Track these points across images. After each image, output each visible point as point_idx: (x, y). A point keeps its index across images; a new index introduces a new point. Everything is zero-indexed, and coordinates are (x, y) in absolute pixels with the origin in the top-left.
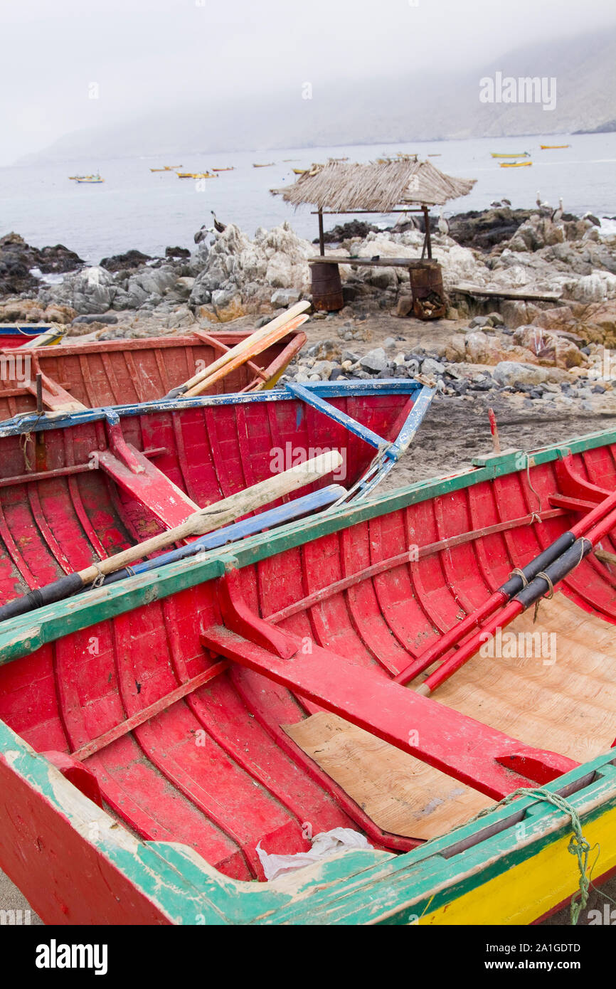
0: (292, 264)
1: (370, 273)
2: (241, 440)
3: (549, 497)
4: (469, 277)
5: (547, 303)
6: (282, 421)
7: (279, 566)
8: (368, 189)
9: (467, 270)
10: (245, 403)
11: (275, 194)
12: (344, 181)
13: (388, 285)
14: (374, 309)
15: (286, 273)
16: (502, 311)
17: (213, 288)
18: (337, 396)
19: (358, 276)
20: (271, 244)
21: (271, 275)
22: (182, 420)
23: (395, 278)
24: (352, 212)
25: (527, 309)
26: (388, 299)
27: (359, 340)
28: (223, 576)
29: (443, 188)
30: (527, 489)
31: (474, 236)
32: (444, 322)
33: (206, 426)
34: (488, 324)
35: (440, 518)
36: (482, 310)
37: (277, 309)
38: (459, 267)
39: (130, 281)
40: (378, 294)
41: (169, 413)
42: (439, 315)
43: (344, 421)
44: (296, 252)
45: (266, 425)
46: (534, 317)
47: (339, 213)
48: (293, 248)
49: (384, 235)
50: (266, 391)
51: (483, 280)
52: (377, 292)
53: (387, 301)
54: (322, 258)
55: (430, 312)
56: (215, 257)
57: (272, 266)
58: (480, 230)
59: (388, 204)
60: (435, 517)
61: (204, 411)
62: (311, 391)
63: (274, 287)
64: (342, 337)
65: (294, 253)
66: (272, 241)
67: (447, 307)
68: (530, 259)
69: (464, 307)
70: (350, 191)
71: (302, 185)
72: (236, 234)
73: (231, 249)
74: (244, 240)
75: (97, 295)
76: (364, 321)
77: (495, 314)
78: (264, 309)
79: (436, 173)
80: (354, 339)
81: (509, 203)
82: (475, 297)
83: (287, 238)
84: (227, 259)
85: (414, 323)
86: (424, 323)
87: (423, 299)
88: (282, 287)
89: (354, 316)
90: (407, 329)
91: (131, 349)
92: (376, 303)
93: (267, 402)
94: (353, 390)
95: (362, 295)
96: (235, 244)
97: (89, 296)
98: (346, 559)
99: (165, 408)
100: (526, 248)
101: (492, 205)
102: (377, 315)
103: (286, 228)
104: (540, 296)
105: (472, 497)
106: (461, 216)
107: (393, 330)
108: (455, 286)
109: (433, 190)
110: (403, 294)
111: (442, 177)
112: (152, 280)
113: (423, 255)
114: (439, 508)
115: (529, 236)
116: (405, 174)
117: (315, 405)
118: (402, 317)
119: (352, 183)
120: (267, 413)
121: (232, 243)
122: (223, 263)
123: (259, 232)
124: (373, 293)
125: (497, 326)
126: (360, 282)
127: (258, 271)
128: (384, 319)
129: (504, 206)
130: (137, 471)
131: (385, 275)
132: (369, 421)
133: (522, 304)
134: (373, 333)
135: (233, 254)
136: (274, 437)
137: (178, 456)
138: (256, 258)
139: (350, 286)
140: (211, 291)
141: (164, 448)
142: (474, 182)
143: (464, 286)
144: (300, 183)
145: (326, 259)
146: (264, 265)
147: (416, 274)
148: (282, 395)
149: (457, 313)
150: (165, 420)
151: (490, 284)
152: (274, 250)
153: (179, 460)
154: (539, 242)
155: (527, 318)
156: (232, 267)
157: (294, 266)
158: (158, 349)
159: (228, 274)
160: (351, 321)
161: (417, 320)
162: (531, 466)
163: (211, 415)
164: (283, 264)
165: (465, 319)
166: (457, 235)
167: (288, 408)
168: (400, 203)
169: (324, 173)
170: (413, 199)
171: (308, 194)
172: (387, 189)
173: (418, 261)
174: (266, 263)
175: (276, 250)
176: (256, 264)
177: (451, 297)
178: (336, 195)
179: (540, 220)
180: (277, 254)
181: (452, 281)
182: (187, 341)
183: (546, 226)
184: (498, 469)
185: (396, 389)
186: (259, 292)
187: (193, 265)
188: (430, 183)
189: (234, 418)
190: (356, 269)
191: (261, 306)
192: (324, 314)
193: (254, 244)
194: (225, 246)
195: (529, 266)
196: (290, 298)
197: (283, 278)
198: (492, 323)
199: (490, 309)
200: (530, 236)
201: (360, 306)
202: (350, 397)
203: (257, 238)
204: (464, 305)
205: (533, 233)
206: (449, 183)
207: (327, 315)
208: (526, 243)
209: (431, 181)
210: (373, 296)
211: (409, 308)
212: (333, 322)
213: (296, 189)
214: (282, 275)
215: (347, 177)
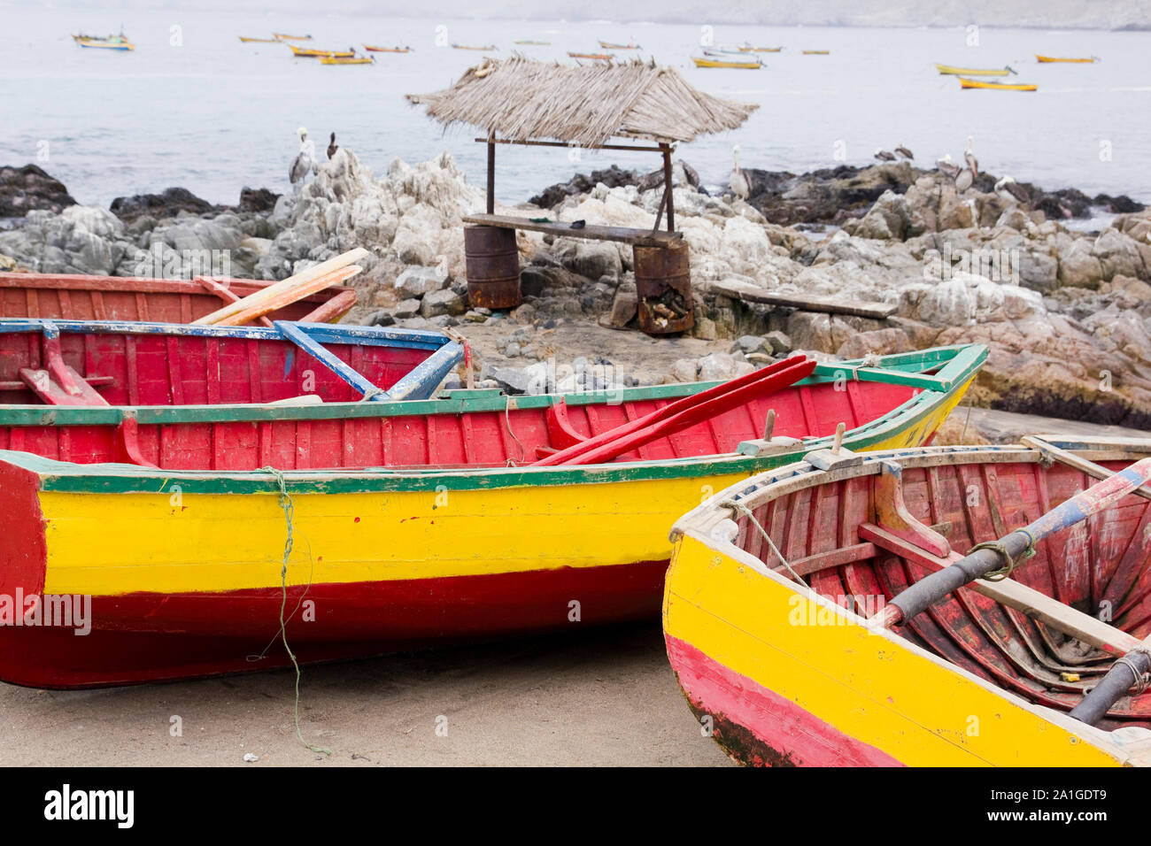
0: (443, 227)
1: (574, 251)
2: (211, 381)
3: (536, 448)
4: (748, 271)
5: (866, 321)
6: (265, 366)
7: (186, 440)
8: (568, 108)
9: (750, 259)
10: (220, 337)
11: (414, 103)
12: (530, 90)
13: (603, 274)
14: (571, 312)
15: (428, 241)
16: (790, 329)
17: (297, 257)
18: (339, 342)
19: (551, 254)
20: (408, 189)
21: (402, 242)
22: (138, 348)
23: (618, 264)
24: (537, 143)
25: (831, 329)
26: (598, 297)
27: (529, 358)
28: (121, 423)
29: (694, 115)
30: (505, 434)
31: (837, 212)
32: (689, 342)
33: (167, 359)
34: (762, 348)
35: (388, 442)
36: (758, 327)
37: (404, 299)
38: (735, 253)
39: (154, 235)
40: (584, 288)
41: (122, 336)
42: (681, 328)
43: (334, 365)
44: (453, 206)
45: (245, 368)
46: (842, 343)
47: (514, 142)
48: (449, 199)
49: (627, 192)
50: (248, 328)
51: (775, 278)
52: (583, 283)
53: (596, 300)
54: (489, 218)
55: (664, 323)
56: (308, 202)
57: (407, 227)
58: (851, 202)
59: (598, 133)
60: (381, 441)
61: (166, 340)
62: (306, 332)
63: (406, 263)
64: (502, 351)
65: (450, 208)
66: (412, 184)
67: (698, 316)
68: (882, 252)
69: (727, 318)
70: (537, 109)
71: (460, 91)
72: (350, 167)
73: (338, 191)
74: (364, 179)
75: (89, 254)
76: (552, 330)
77: (777, 334)
78: (384, 299)
79: (685, 91)
80: (521, 355)
81: (909, 155)
82: (751, 305)
83: (440, 181)
84: (328, 208)
85: (636, 340)
86: (653, 340)
87: (654, 300)
88: (420, 263)
89: (536, 322)
90: (620, 348)
91: (103, 289)
92: (575, 303)
93: (248, 339)
94: (360, 337)
95: (555, 287)
96: (347, 184)
97: (73, 254)
98: (263, 455)
99: (117, 329)
100: (890, 234)
101: (876, 157)
102: (575, 321)
103: (443, 164)
104: (855, 308)
105: (431, 428)
106: (823, 175)
107: (596, 348)
108: (716, 283)
109: (676, 117)
110: (625, 291)
111: (694, 97)
112: (196, 237)
113: (658, 223)
114: (388, 431)
115: (897, 212)
116: (633, 86)
117: (304, 345)
118: (618, 329)
119: (542, 95)
120: (247, 353)
121: (340, 181)
122: (320, 214)
123: (396, 167)
124: (575, 285)
125: (777, 355)
126: (554, 265)
127: (381, 233)
128: (585, 330)
129: (900, 159)
130: (73, 392)
131: (599, 256)
132: (380, 379)
133: (824, 318)
134: (560, 349)
135: (340, 201)
136: (253, 384)
137: (128, 391)
138: (380, 211)
139: (535, 270)
140: (292, 260)
141: (111, 378)
142: (752, 108)
143: (733, 284)
144: (458, 88)
145: (495, 220)
146: (391, 223)
147: (643, 257)
148: (268, 334)
149: (713, 329)
150: (117, 345)
151: (785, 285)
152: (412, 199)
153: (129, 395)
154: (915, 225)
155: (830, 344)
156: (335, 222)
157: (446, 231)
158: (141, 293)
159: (326, 234)
160: (526, 327)
161: (642, 335)
162: (512, 408)
163: (174, 346)
164: (426, 224)
165: (727, 338)
166: (805, 208)
167: (275, 350)
168: (619, 134)
169: (499, 75)
170: (640, 129)
171: (467, 108)
172: (600, 110)
173: (648, 234)
174: (396, 220)
175: (418, 201)
176: (378, 221)
177: (707, 300)
178: (514, 113)
179: (934, 187)
180: (419, 206)
181: (716, 274)
182: (184, 286)
183: (944, 199)
184: (467, 403)
185: (415, 342)
186: (376, 268)
187: (277, 219)
188: (672, 104)
189: (204, 354)
190: (551, 243)
191: (378, 293)
192: (484, 314)
193: (382, 186)
194: (327, 187)
195: (878, 264)
196: (427, 282)
197: (423, 249)
198: (771, 349)
199: (773, 325)
200: (900, 213)
201: (548, 305)
202: (356, 345)
203: (391, 178)
204: (728, 315)
205: (905, 209)
206: (704, 106)
207: (490, 316)
208: (890, 225)
209: (675, 101)
210: (575, 290)
211: (631, 313)
212: (497, 328)
213: (450, 97)
214: (422, 244)
215: (537, 85)
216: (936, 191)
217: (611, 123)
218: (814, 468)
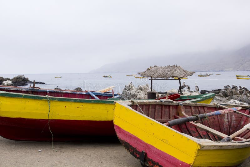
8: (163, 73)
11: (139, 74)
15: (143, 97)
20: (140, 89)
21: (138, 97)
54: (151, 92)
57: (139, 94)
59: (167, 77)
70: (158, 74)
73: (129, 90)
74: (133, 88)
79: (182, 70)
96: (130, 88)
111: (184, 71)
116: (174, 69)
122: (126, 93)
138: (135, 92)
142: (194, 73)
144: (146, 71)
146: (137, 94)
154: (227, 95)
156: (128, 94)
159: (126, 96)
164: (143, 94)
168: (171, 77)
169: (152, 69)
170: (174, 76)
176: (135, 94)
180: (141, 91)
183: (234, 91)
188: (180, 72)
206: (186, 72)
213: (144, 72)
214: (142, 97)
215: (158, 70)
216: (232, 90)
217: (170, 75)
218: (161, 101)
